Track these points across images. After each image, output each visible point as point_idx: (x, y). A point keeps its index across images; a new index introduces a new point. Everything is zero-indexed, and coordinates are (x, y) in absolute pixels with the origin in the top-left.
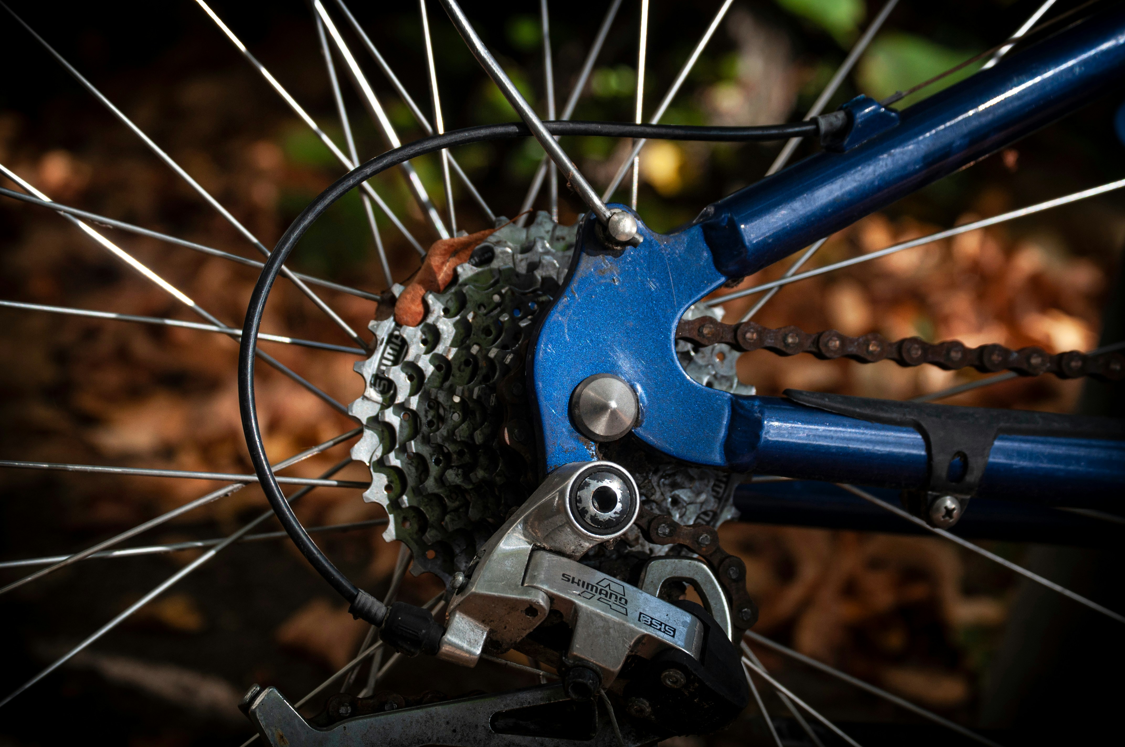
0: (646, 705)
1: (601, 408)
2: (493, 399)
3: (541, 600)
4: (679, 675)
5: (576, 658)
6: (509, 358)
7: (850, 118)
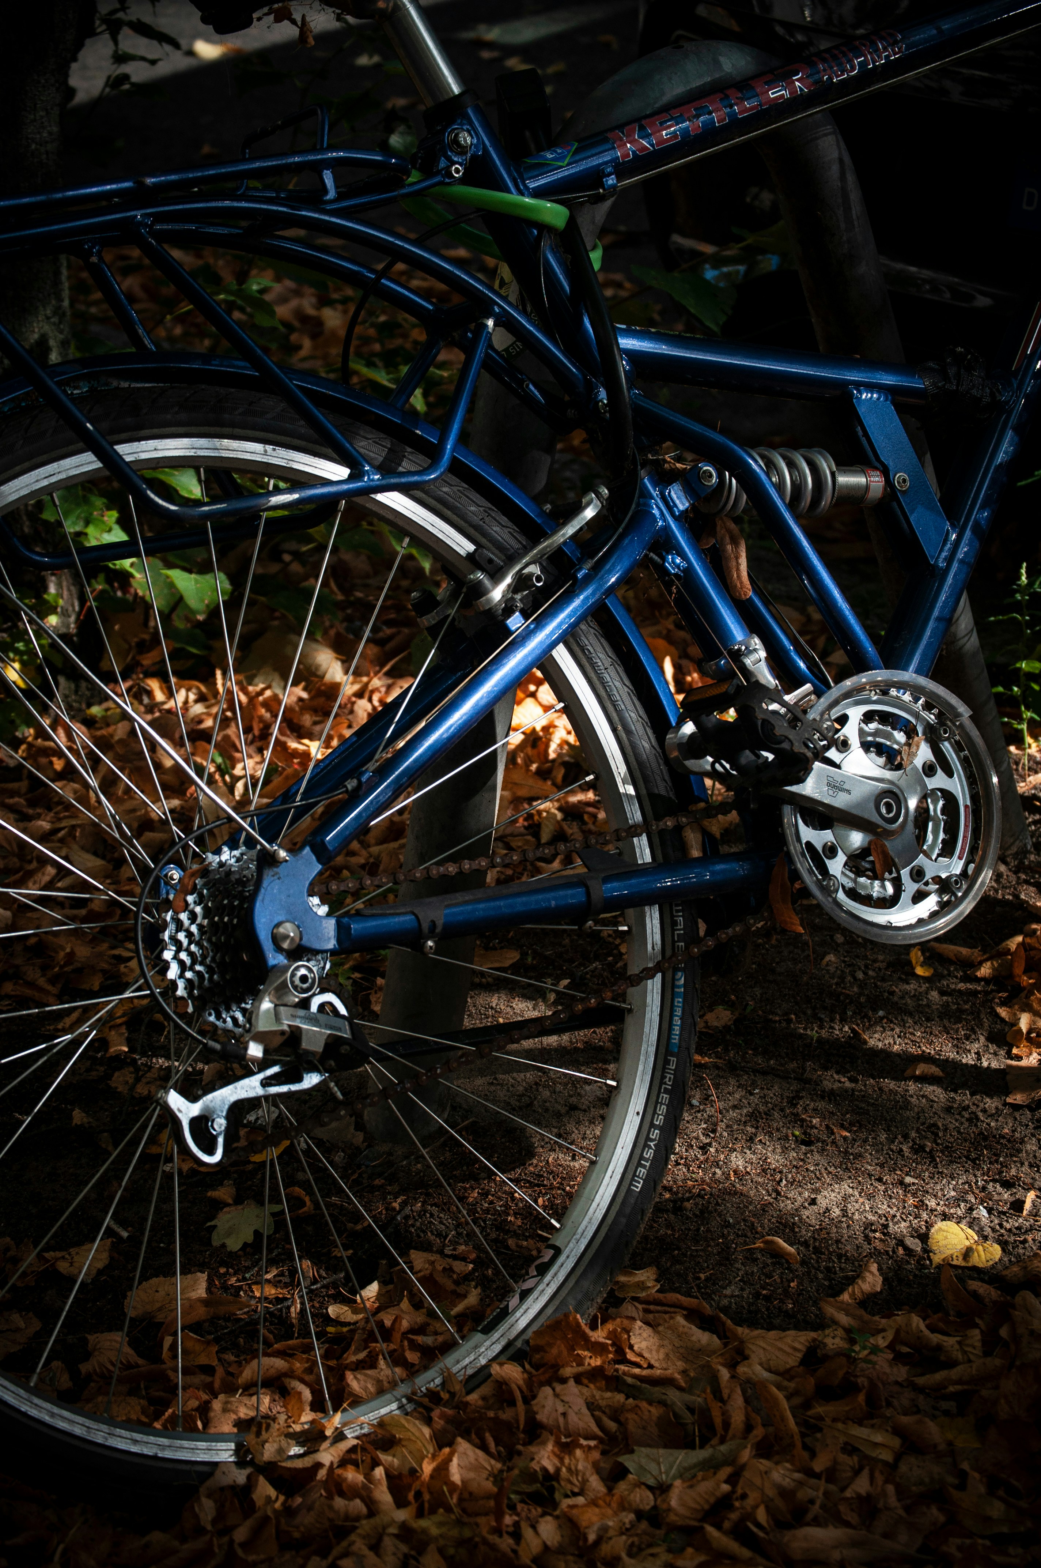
0: (333, 1063)
1: (286, 937)
2: (232, 941)
3: (286, 1028)
4: (348, 1047)
5: (304, 1050)
6: (235, 921)
7: (360, 781)
